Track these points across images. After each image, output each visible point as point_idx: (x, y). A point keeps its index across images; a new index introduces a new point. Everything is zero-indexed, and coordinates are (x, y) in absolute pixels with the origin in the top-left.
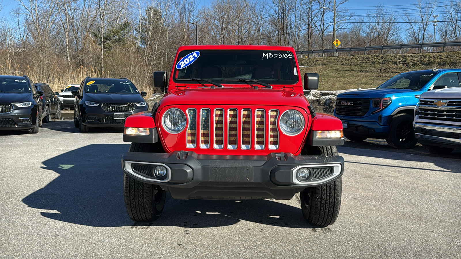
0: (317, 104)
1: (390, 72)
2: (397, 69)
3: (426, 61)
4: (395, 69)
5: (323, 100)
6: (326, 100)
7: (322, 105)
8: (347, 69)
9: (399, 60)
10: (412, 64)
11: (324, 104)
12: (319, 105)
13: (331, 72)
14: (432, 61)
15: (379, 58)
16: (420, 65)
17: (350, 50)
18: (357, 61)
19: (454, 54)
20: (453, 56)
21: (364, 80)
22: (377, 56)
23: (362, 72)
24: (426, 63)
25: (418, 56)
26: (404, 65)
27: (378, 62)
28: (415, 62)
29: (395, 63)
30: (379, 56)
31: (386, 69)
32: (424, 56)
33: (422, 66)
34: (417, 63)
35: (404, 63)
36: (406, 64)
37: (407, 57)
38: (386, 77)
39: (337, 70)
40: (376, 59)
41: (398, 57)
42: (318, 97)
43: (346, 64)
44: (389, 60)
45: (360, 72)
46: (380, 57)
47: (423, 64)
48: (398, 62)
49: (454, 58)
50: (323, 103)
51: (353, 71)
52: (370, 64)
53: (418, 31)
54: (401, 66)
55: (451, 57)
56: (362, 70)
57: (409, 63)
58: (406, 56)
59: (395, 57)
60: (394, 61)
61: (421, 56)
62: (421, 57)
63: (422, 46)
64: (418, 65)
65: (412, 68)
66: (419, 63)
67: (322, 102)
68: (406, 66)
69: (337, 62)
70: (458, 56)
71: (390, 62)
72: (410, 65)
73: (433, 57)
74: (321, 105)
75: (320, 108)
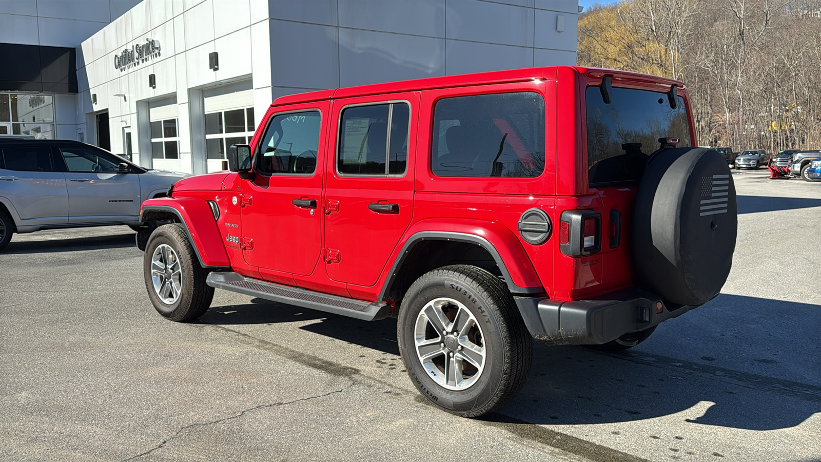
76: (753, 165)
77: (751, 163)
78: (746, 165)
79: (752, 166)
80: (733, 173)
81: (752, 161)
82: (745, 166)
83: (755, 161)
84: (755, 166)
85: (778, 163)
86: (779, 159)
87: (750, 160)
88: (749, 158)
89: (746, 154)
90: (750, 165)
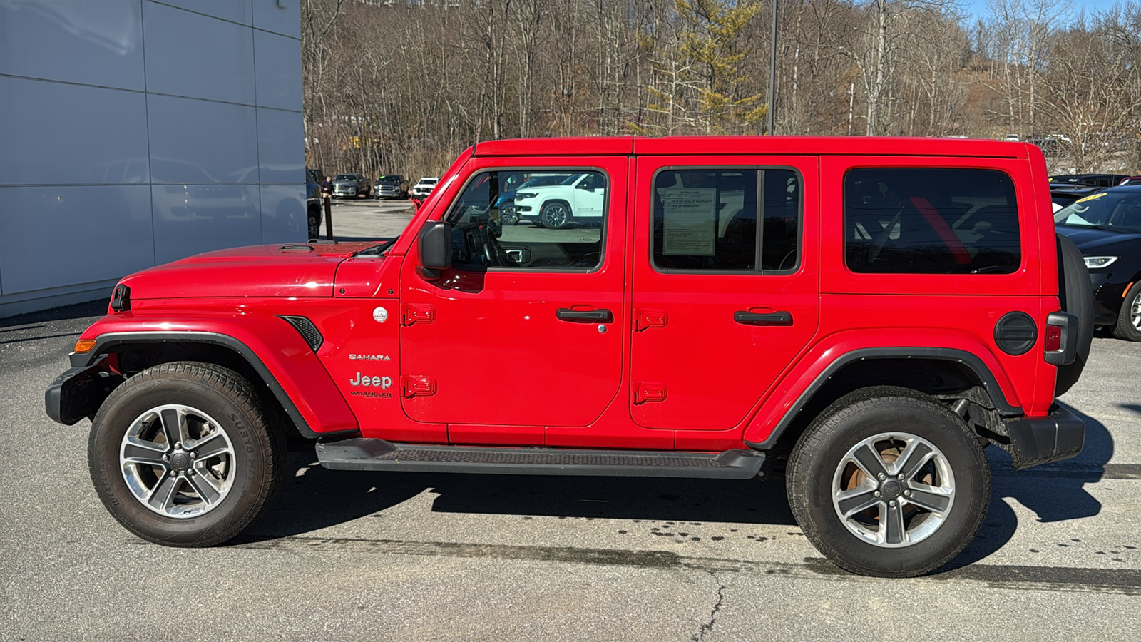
76: (353, 193)
77: (349, 190)
78: (344, 193)
79: (351, 195)
80: (332, 204)
81: (350, 189)
82: (341, 195)
83: (354, 188)
84: (354, 195)
85: (380, 191)
86: (381, 186)
87: (348, 187)
88: (347, 184)
89: (340, 179)
90: (348, 193)
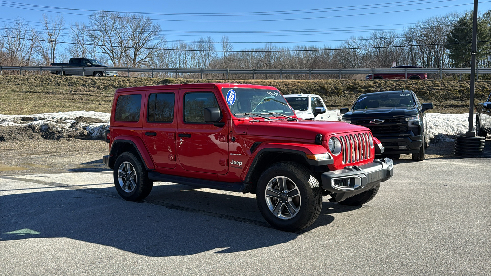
0: (31, 130)
1: (83, 94)
2: (89, 92)
3: (117, 84)
4: (86, 91)
5: (37, 126)
6: (41, 126)
7: (38, 132)
8: (27, 90)
9: (87, 82)
10: (104, 87)
11: (40, 131)
12: (33, 132)
13: (6, 93)
14: (123, 85)
15: (63, 80)
16: (112, 89)
17: (21, 68)
18: (35, 81)
19: (141, 80)
20: (141, 81)
21: (57, 103)
22: (60, 78)
23: (48, 94)
24: (118, 87)
25: (106, 79)
26: (95, 88)
27: (63, 84)
28: (105, 85)
29: (84, 85)
30: (61, 77)
31: (77, 91)
32: (113, 79)
33: (114, 89)
34: (108, 86)
35: (94, 86)
36: (96, 86)
37: (95, 80)
38: (82, 99)
39: (13, 91)
40: (59, 81)
41: (84, 79)
42: (19, 122)
43: (22, 84)
44: (75, 82)
45: (46, 93)
46: (63, 78)
47: (114, 88)
48: (87, 85)
49: (142, 83)
50: (39, 129)
51: (36, 92)
52: (55, 86)
53: (47, 49)
54: (91, 88)
55: (139, 82)
56: (48, 92)
57: (99, 86)
58: (93, 79)
59: (81, 79)
60: (82, 84)
61: (109, 79)
62: (110, 81)
63: (106, 70)
64: (110, 88)
65: (105, 91)
66: (110, 86)
67: (36, 129)
68: (98, 89)
69: (8, 81)
70: (145, 81)
71: (77, 84)
72: (101, 88)
73: (122, 81)
74: (36, 132)
75: (37, 136)
